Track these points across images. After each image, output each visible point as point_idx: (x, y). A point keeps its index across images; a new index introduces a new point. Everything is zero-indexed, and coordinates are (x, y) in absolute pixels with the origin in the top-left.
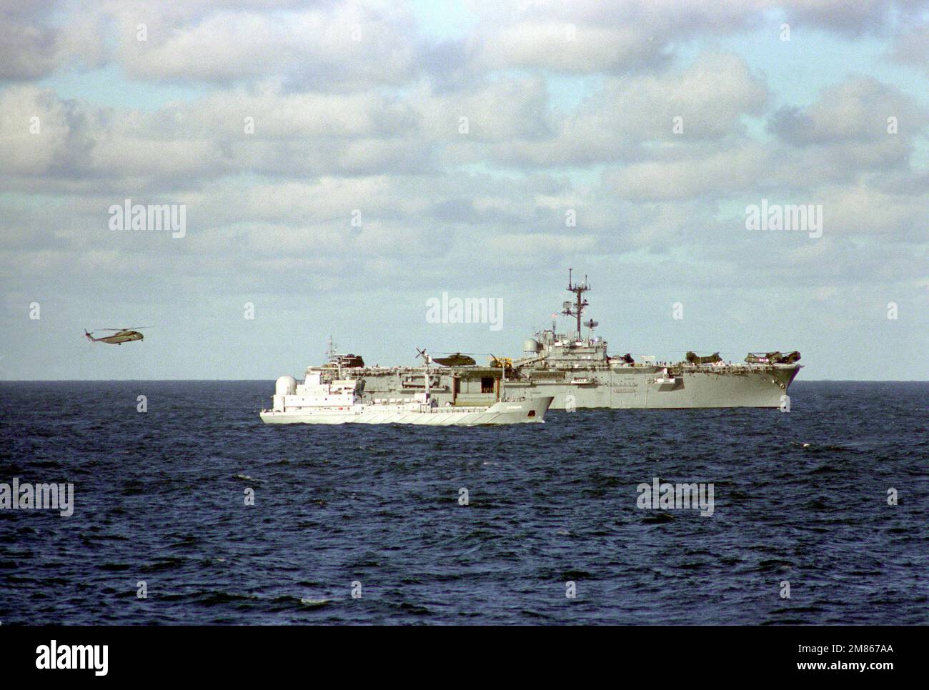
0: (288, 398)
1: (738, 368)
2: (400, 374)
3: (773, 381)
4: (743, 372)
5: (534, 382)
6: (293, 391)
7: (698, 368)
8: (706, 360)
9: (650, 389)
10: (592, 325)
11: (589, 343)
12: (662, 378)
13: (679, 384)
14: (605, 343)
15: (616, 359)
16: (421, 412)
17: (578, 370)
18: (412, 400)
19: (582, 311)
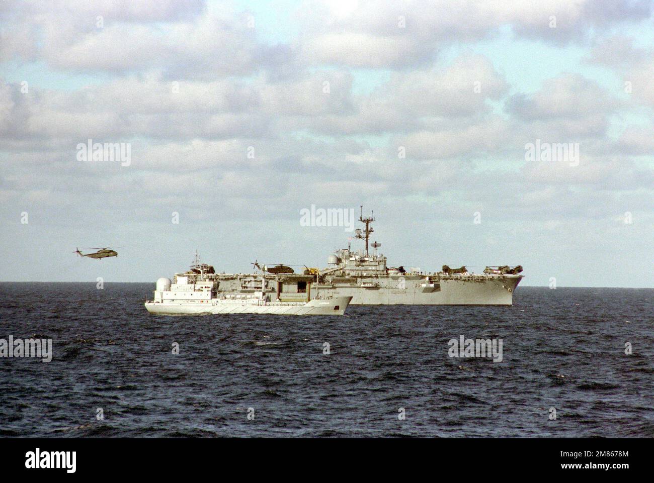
0: (165, 293)
1: (478, 277)
2: (240, 279)
3: (503, 287)
4: (482, 280)
5: (334, 285)
6: (169, 288)
7: (450, 276)
8: (456, 271)
9: (417, 291)
10: (376, 246)
11: (374, 259)
12: (425, 283)
13: (437, 288)
14: (385, 258)
15: (392, 270)
16: (258, 305)
17: (366, 277)
18: (253, 296)
19: (369, 235)
